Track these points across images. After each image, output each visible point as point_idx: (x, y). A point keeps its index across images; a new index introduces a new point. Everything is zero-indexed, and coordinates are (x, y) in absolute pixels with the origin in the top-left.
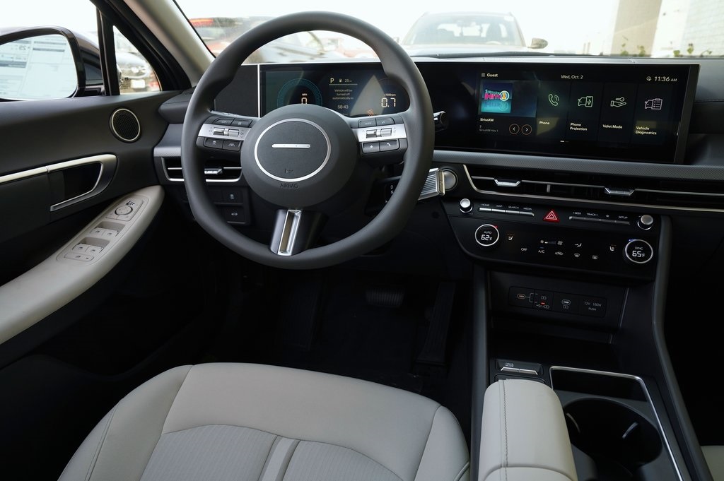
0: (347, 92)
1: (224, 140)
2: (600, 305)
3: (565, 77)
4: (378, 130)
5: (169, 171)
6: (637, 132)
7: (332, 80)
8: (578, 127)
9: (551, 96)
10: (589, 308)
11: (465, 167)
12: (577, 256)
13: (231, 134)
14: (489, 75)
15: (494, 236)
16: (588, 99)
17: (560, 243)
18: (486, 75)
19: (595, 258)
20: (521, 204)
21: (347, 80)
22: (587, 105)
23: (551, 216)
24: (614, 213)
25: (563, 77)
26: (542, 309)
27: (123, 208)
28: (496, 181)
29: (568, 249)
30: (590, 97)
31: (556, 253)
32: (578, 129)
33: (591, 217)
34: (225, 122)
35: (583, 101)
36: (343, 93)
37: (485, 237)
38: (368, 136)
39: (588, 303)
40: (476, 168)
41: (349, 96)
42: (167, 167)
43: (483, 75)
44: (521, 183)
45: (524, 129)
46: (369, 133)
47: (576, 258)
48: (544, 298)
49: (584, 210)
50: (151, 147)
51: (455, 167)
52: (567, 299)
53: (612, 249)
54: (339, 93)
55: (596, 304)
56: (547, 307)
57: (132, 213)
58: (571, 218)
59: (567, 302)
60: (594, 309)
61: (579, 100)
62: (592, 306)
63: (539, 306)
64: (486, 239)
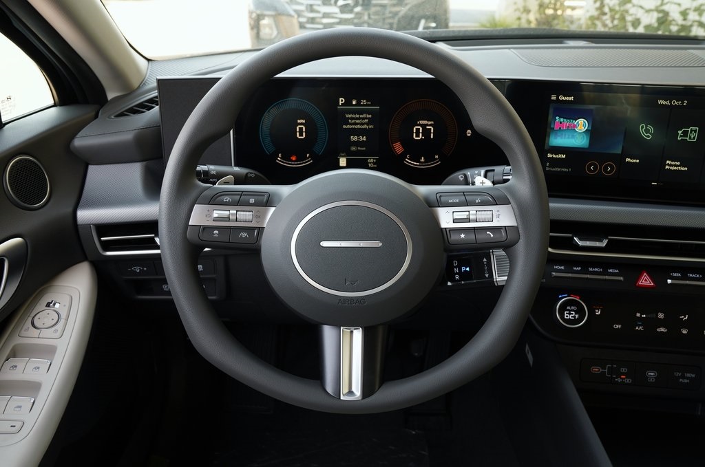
0: (363, 119)
1: (230, 228)
2: (693, 376)
3: (664, 102)
4: (472, 209)
7: (342, 101)
8: (676, 166)
9: (643, 127)
10: (681, 380)
12: (684, 332)
14: (561, 98)
15: (580, 311)
16: (692, 131)
17: (661, 316)
18: (557, 98)
20: (606, 266)
21: (364, 102)
22: (690, 138)
23: (645, 281)
25: (661, 102)
26: (623, 383)
28: (577, 239)
29: (669, 322)
30: (694, 128)
31: (658, 330)
32: (675, 168)
33: (694, 279)
35: (685, 134)
36: (359, 119)
37: (570, 314)
38: (455, 221)
39: (678, 374)
41: (367, 124)
42: (99, 236)
43: (554, 97)
44: (610, 240)
45: (606, 168)
46: (457, 216)
47: (684, 334)
48: (624, 370)
49: (685, 269)
52: (652, 369)
54: (352, 119)
55: (688, 375)
56: (628, 381)
58: (669, 281)
59: (652, 374)
60: (686, 381)
61: (680, 132)
62: (683, 377)
63: (619, 380)
64: (570, 317)
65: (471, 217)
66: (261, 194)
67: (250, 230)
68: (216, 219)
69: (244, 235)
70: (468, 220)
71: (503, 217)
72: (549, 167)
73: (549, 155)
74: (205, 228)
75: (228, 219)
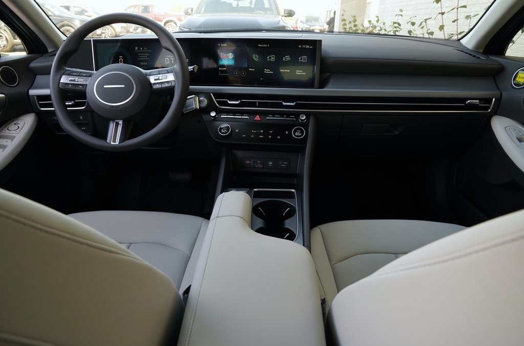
1: (76, 84)
2: (287, 163)
4: (160, 76)
5: (39, 104)
6: (297, 73)
7: (136, 48)
11: (212, 94)
12: (270, 137)
13: (80, 81)
14: (222, 45)
15: (228, 130)
17: (262, 131)
19: (279, 137)
20: (242, 113)
21: (145, 48)
23: (257, 118)
24: (288, 114)
25: (259, 45)
26: (259, 168)
27: (12, 127)
28: (228, 101)
29: (266, 134)
31: (260, 137)
32: (268, 72)
33: (277, 118)
34: (75, 74)
35: (270, 58)
36: (144, 55)
37: (224, 130)
38: (155, 80)
39: (281, 163)
40: (218, 95)
41: (147, 58)
42: (38, 102)
43: (219, 45)
44: (241, 101)
45: (242, 73)
46: (156, 78)
48: (259, 162)
49: (273, 113)
50: (26, 90)
51: (207, 94)
52: (271, 161)
53: (287, 133)
54: (141, 56)
55: (285, 163)
56: (261, 166)
57: (19, 129)
58: (267, 118)
60: (284, 166)
62: (283, 164)
63: (257, 166)
64: (224, 132)
65: (160, 78)
66: (88, 73)
67: (83, 85)
68: (70, 80)
69: (81, 87)
70: (158, 79)
71: (171, 77)
72: (220, 74)
73: (220, 69)
74: (66, 84)
75: (74, 81)
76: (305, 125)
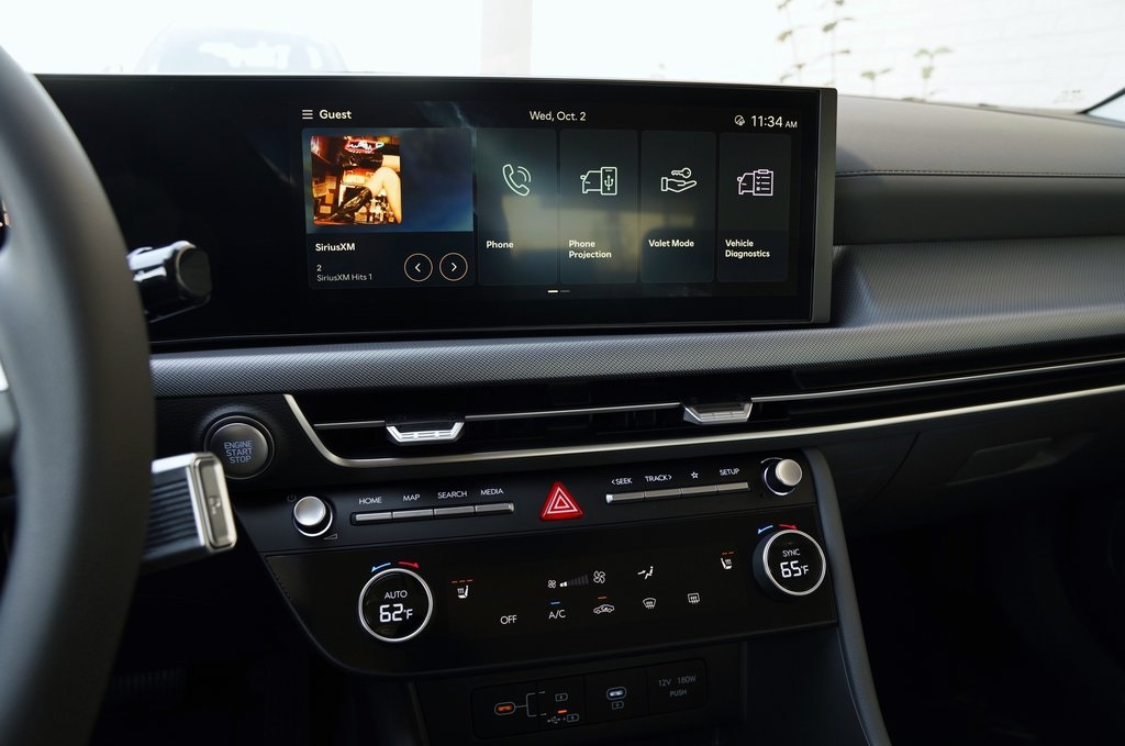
2: (693, 679)
3: (542, 117)
6: (729, 254)
8: (589, 250)
9: (508, 170)
10: (672, 693)
11: (290, 399)
12: (650, 605)
14: (324, 114)
15: (416, 600)
16: (605, 174)
17: (600, 577)
18: (316, 114)
19: (694, 599)
20: (473, 480)
22: (605, 188)
23: (561, 504)
24: (709, 463)
25: (535, 115)
26: (565, 725)
28: (392, 430)
29: (624, 589)
30: (609, 169)
31: (597, 611)
32: (588, 255)
33: (660, 490)
35: (594, 181)
37: (391, 610)
39: (666, 683)
43: (307, 114)
45: (447, 266)
47: (651, 610)
48: (561, 697)
49: (637, 467)
52: (615, 685)
53: (727, 565)
55: (684, 680)
56: (574, 718)
58: (609, 498)
59: (619, 693)
60: (682, 692)
61: (584, 178)
62: (676, 686)
63: (555, 720)
64: (393, 617)
72: (323, 273)
73: (319, 248)
76: (801, 510)
